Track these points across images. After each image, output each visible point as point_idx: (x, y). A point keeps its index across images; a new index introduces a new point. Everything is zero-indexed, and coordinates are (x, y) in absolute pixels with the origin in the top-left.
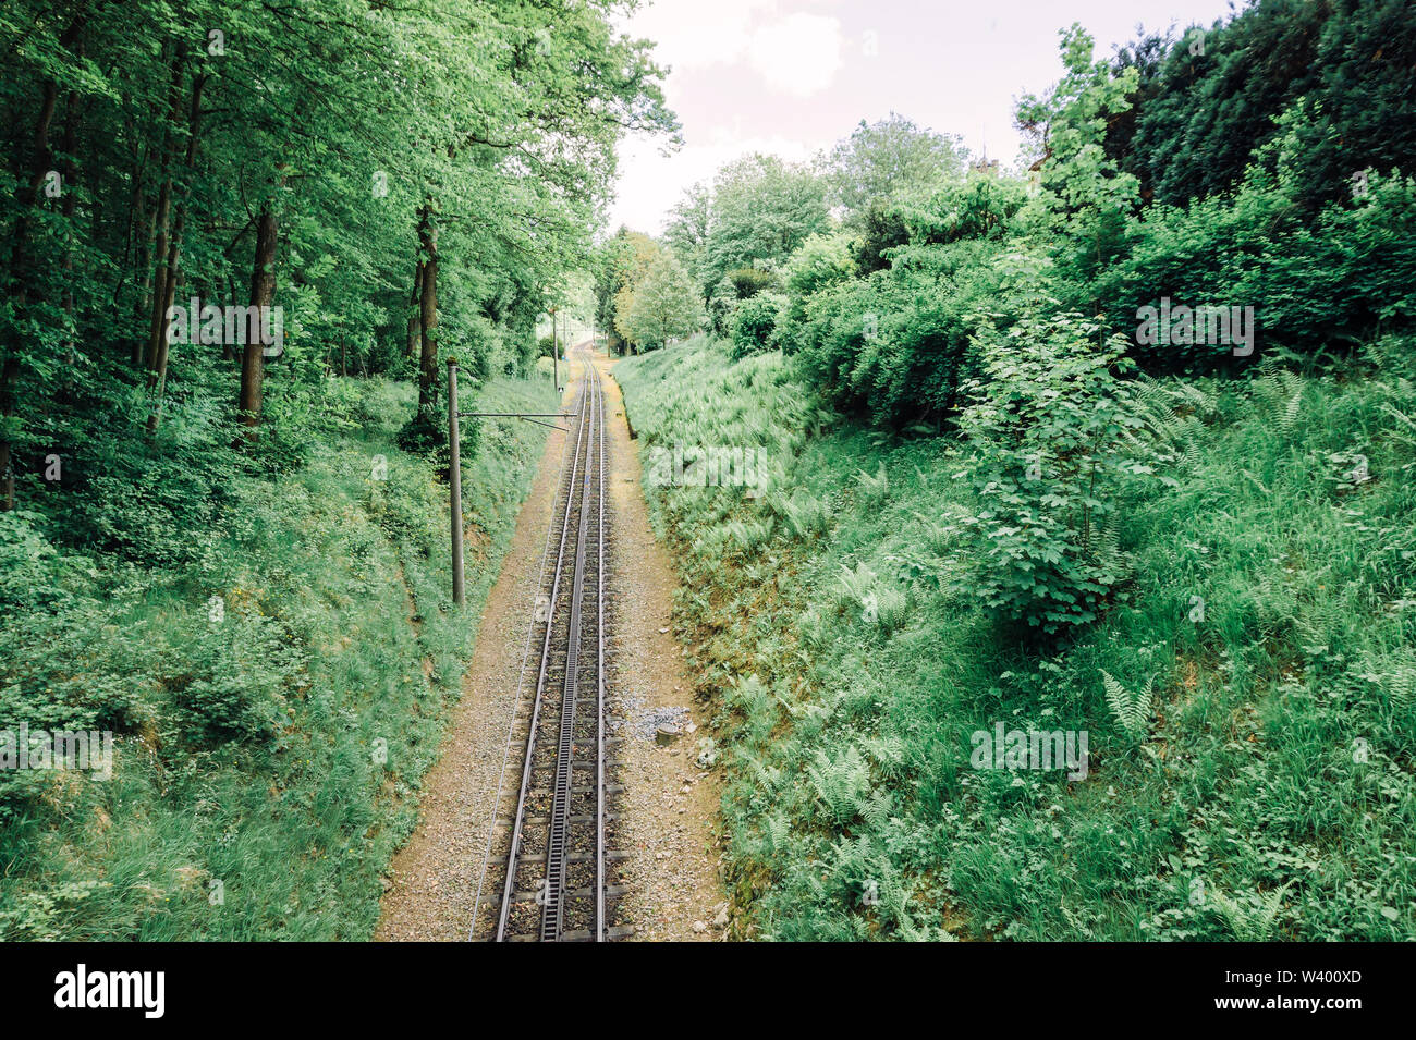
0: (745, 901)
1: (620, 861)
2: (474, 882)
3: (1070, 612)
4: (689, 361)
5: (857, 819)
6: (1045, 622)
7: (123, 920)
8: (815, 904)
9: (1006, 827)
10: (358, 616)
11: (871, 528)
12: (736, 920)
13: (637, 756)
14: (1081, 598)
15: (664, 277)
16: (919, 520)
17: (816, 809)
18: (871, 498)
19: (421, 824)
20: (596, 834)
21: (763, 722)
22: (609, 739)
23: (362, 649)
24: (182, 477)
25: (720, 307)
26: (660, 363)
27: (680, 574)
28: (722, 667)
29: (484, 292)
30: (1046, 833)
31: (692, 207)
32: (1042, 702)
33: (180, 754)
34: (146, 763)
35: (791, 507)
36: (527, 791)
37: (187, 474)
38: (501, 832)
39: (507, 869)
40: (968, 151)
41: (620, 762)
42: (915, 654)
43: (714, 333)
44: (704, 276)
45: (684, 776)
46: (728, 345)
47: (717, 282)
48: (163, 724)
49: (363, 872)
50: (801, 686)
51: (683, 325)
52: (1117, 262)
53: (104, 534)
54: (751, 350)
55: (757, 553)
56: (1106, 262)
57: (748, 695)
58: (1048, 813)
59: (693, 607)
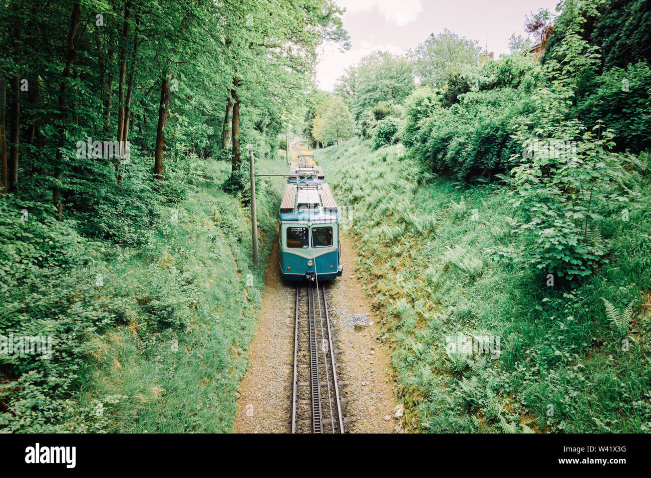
0: (411, 406)
1: (345, 386)
2: (278, 395)
3: (579, 269)
4: (351, 150)
5: (467, 368)
6: (566, 274)
7: (131, 412)
8: (449, 409)
9: (553, 374)
10: (215, 271)
11: (458, 229)
12: (406, 415)
13: (346, 336)
14: (585, 262)
15: (338, 111)
16: (484, 224)
17: (444, 363)
18: (457, 214)
19: (250, 367)
20: (333, 373)
21: (410, 320)
22: (332, 328)
23: (218, 285)
24: (135, 205)
25: (365, 124)
26: (336, 152)
27: (357, 250)
28: (384, 295)
29: (257, 119)
30: (576, 378)
31: (348, 77)
32: (567, 313)
33: (147, 334)
34: (133, 339)
35: (415, 218)
36: (297, 352)
37: (138, 203)
38: (287, 371)
39: (293, 389)
40: (480, 48)
41: (339, 339)
42: (491, 289)
43: (362, 137)
44: (355, 110)
45: (370, 346)
46: (372, 142)
47: (361, 113)
48: (140, 321)
49: (227, 389)
50: (429, 304)
51: (346, 133)
52: (588, 96)
53: (104, 231)
54: (383, 145)
55: (397, 240)
56: (583, 96)
57: (401, 308)
58: (575, 368)
59: (366, 266)
